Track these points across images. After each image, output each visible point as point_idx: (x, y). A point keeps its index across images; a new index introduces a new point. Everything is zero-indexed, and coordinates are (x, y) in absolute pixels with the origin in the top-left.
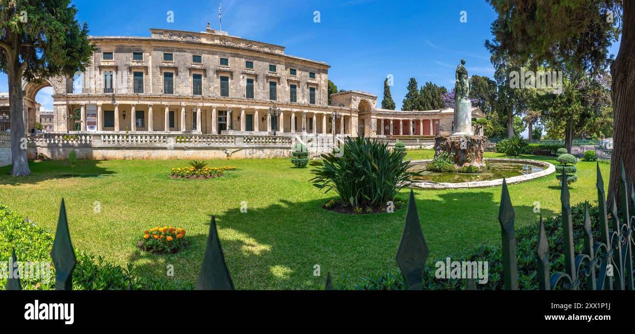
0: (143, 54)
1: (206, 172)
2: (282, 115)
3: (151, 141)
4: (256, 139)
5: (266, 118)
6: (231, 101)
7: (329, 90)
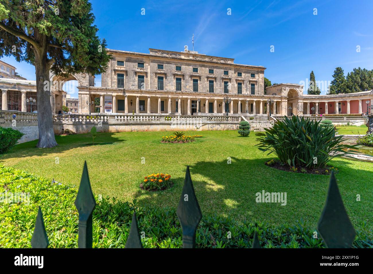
0: (145, 64)
1: (184, 139)
2: (232, 102)
3: (149, 120)
4: (215, 118)
5: (222, 105)
6: (199, 95)
7: (265, 85)
